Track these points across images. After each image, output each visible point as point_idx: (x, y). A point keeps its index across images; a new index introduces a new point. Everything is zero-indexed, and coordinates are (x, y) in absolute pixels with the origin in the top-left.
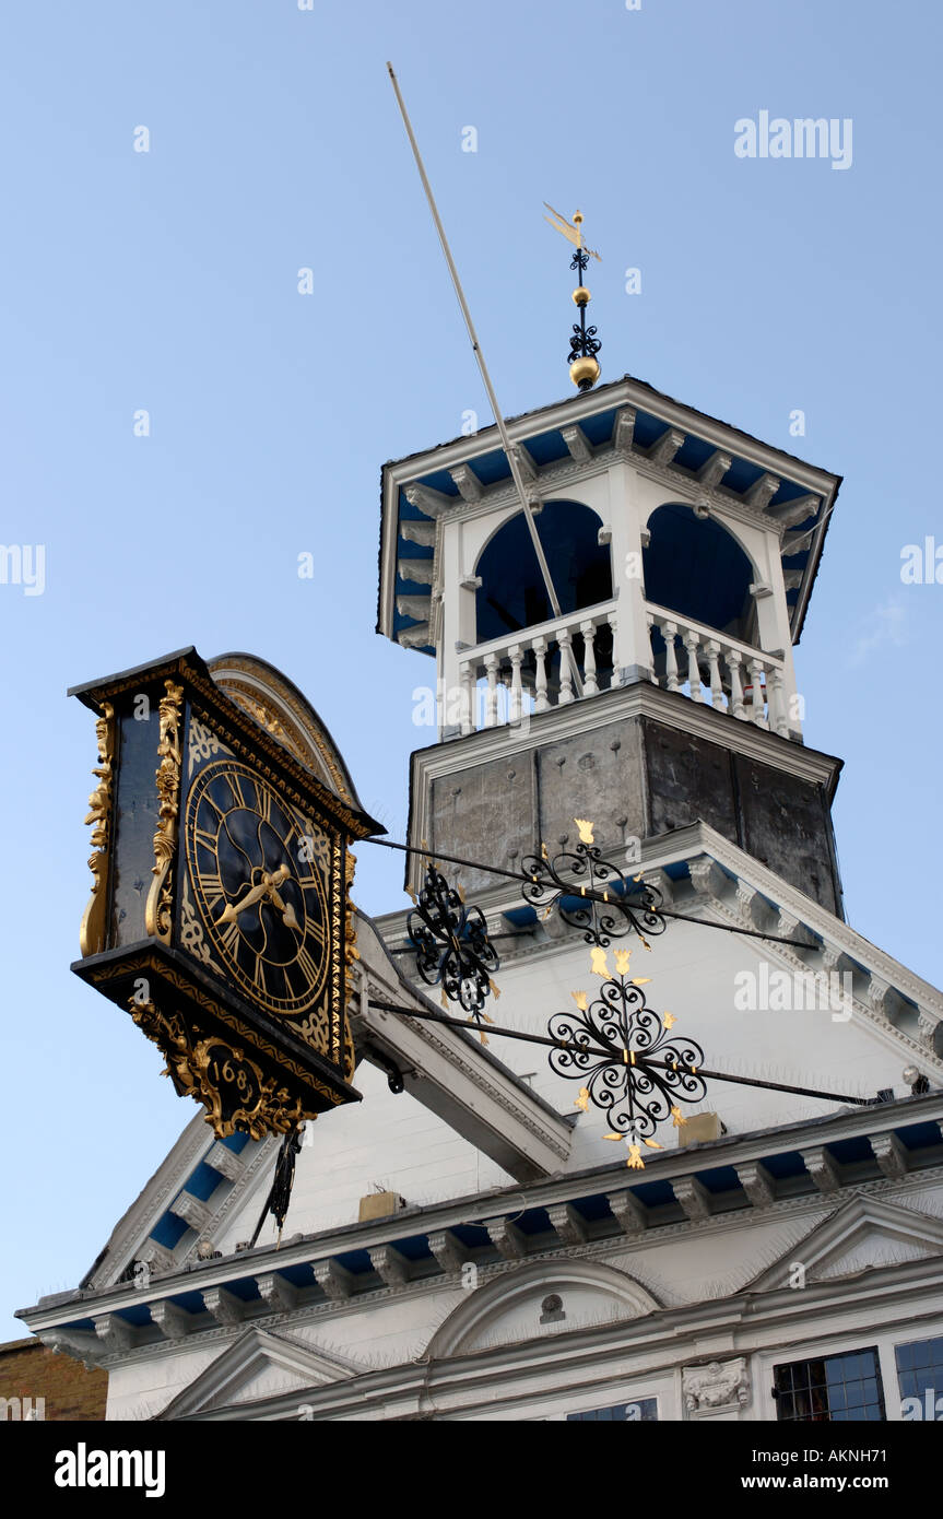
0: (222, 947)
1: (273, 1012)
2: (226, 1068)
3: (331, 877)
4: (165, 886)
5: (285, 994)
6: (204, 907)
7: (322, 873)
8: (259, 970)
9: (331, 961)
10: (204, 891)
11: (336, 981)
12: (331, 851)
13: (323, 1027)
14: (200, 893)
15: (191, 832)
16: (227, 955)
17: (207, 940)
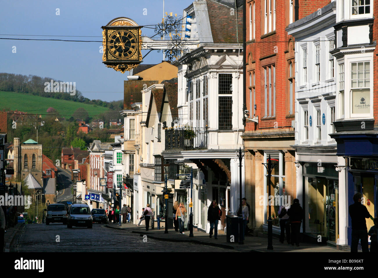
0: (115, 56)
1: (126, 59)
2: (121, 67)
3: (137, 36)
4: (105, 54)
5: (127, 55)
6: (112, 53)
7: (135, 36)
8: (123, 55)
9: (137, 46)
10: (112, 51)
11: (138, 49)
12: (137, 32)
13: (136, 56)
14: (111, 52)
15: (109, 45)
16: (117, 56)
17: (113, 56)
